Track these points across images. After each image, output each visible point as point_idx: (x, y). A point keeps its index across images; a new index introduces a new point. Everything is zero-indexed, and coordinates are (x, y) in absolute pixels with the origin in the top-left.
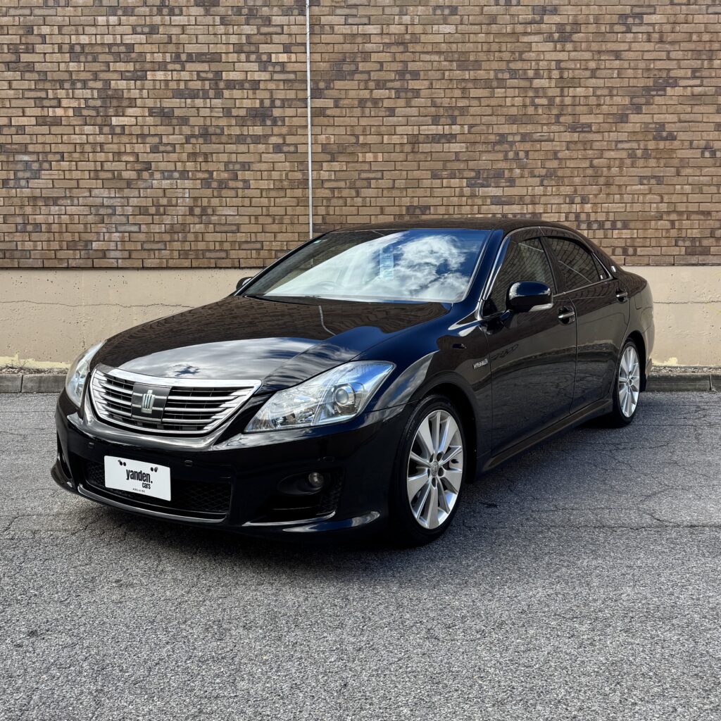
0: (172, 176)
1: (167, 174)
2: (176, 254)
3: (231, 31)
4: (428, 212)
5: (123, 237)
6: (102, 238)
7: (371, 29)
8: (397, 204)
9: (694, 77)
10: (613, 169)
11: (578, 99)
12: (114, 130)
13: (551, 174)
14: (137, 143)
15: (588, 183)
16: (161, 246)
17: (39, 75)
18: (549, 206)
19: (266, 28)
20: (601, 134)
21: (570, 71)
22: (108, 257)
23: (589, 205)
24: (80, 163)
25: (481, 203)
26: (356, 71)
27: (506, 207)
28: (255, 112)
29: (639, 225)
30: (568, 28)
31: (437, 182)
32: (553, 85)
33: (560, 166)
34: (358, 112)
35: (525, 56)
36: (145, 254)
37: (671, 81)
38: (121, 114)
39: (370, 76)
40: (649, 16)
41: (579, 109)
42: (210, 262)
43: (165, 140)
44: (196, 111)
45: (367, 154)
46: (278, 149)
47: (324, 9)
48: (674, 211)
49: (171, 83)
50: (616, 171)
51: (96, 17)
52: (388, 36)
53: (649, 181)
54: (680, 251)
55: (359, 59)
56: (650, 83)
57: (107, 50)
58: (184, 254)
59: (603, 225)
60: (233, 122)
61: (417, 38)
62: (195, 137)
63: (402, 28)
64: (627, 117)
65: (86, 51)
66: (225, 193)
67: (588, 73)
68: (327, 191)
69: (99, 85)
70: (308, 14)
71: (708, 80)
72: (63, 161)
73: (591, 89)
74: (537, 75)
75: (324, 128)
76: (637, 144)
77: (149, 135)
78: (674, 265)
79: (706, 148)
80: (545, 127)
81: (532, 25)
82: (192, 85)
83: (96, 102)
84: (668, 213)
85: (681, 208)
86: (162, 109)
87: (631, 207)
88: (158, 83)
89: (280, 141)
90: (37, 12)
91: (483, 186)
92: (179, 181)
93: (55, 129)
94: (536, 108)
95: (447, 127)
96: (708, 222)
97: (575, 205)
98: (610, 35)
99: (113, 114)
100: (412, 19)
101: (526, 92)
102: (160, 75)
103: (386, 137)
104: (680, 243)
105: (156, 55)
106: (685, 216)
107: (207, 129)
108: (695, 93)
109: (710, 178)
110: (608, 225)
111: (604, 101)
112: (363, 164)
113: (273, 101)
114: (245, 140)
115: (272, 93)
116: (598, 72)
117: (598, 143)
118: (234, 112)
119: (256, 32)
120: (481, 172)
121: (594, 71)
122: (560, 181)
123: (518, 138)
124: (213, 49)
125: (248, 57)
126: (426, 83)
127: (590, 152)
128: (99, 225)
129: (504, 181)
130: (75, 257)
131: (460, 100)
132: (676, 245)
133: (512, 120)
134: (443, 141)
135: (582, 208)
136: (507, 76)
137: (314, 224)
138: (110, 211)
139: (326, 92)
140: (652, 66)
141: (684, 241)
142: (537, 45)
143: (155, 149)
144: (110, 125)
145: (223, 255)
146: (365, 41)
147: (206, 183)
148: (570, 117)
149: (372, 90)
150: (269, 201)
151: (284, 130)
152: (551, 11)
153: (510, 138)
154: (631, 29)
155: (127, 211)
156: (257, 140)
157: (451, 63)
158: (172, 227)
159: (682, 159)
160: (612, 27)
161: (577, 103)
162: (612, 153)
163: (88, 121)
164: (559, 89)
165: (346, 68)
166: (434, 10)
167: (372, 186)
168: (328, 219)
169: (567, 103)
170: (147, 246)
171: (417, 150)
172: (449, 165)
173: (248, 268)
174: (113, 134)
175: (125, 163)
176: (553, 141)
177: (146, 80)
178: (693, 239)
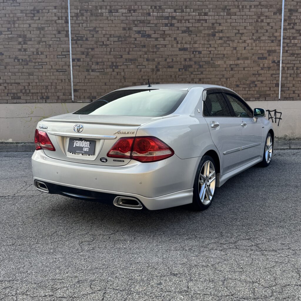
9: (8, 31)
48: (6, 82)
71: (14, 32)
78: (7, 103)
79: (15, 58)
84: (3, 83)
96: (19, 87)
106: (10, 84)
108: (9, 37)
132: (8, 96)
141: (10, 94)
159: (6, 63)
178: (14, 94)
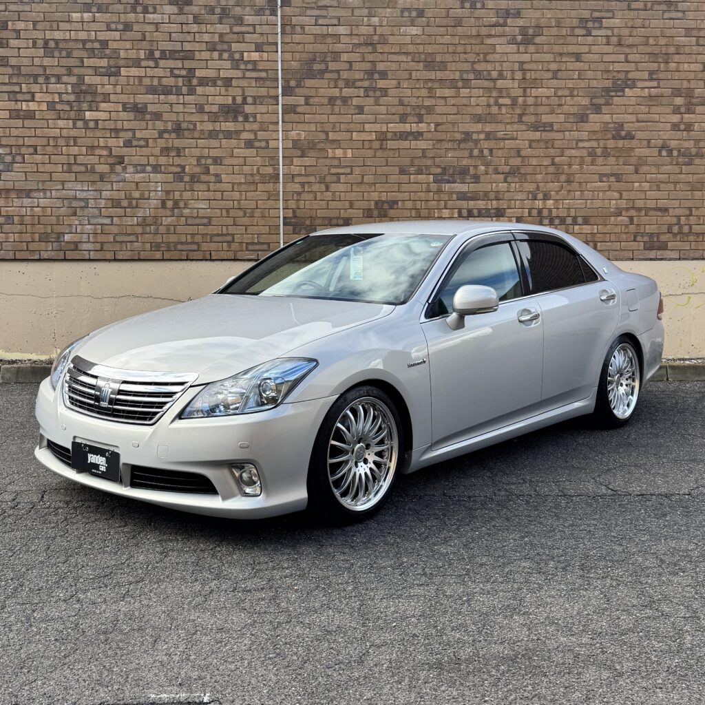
0: (145, 169)
1: (140, 168)
2: (148, 246)
3: (204, 30)
4: (395, 207)
5: (95, 229)
6: (74, 231)
7: (342, 30)
8: (365, 199)
9: (652, 79)
10: (574, 167)
11: (539, 99)
12: (87, 124)
13: (514, 171)
14: (111, 137)
15: (549, 180)
16: (133, 238)
17: (13, 70)
18: (513, 202)
19: (238, 28)
20: (562, 133)
21: (533, 72)
22: (80, 249)
23: (551, 202)
24: (53, 156)
25: (447, 199)
26: (326, 70)
27: (471, 203)
28: (227, 109)
29: (599, 221)
30: (531, 31)
31: (405, 178)
32: (516, 86)
33: (523, 164)
34: (328, 109)
35: (489, 57)
36: (117, 247)
37: (629, 83)
38: (95, 109)
39: (339, 75)
40: (609, 20)
41: (541, 109)
42: (182, 255)
43: (138, 135)
44: (169, 107)
45: (337, 150)
46: (249, 144)
47: (295, 9)
48: (633, 208)
49: (144, 80)
50: (577, 169)
51: (70, 14)
52: (358, 37)
53: (608, 178)
54: (639, 246)
55: (328, 59)
56: (609, 84)
57: (81, 46)
58: (156, 247)
59: (565, 220)
60: (206, 118)
61: (384, 38)
62: (168, 132)
63: (371, 29)
64: (587, 116)
65: (61, 46)
66: (197, 186)
67: (550, 75)
68: (298, 185)
69: (73, 80)
70: (279, 14)
71: (665, 81)
72: (36, 154)
73: (553, 90)
74: (501, 76)
75: (294, 124)
76: (596, 143)
77: (123, 130)
78: (633, 259)
79: (663, 147)
80: (508, 126)
81: (496, 28)
82: (165, 82)
83: (70, 96)
84: (627, 209)
85: (639, 204)
86: (135, 105)
87: (591, 203)
88: (131, 80)
89: (252, 137)
90: (12, 7)
91: (449, 182)
92: (151, 175)
93: (27, 123)
94: (499, 108)
95: (415, 125)
96: (665, 218)
97: (537, 201)
98: (570, 37)
99: (87, 109)
100: (381, 21)
101: (490, 92)
102: (135, 72)
103: (354, 133)
104: (639, 238)
105: (129, 51)
106: (644, 212)
107: (179, 124)
108: (652, 95)
109: (667, 175)
110: (569, 220)
111: (565, 102)
112: (333, 160)
113: (245, 98)
114: (218, 135)
115: (243, 90)
116: (560, 73)
117: (559, 142)
118: (207, 108)
119: (229, 32)
120: (447, 168)
121: (556, 72)
122: (523, 177)
123: (482, 136)
124: (187, 47)
125: (220, 55)
126: (395, 82)
127: (552, 150)
128: (72, 217)
129: (469, 177)
130: (48, 250)
131: (427, 99)
132: (635, 241)
133: (478, 119)
134: (410, 138)
135: (544, 204)
136: (471, 76)
137: (284, 218)
138: (83, 204)
139: (297, 90)
140: (611, 68)
141: (642, 236)
142: (500, 47)
143: (128, 144)
144: (83, 120)
145: (194, 247)
146: (335, 41)
147: (179, 177)
148: (533, 116)
149: (341, 89)
150: (241, 195)
151: (256, 126)
152: (514, 15)
153: (475, 136)
154: (590, 33)
155: (100, 203)
156: (229, 135)
157: (418, 64)
158: (145, 220)
159: (640, 158)
160: (573, 30)
161: (539, 102)
162: (573, 151)
163: (61, 116)
164: (522, 90)
165: (316, 67)
166: (402, 11)
167: (341, 181)
168: (298, 213)
169: (529, 103)
170: (119, 238)
171: (385, 147)
172: (416, 162)
173: (219, 260)
174: (86, 128)
175: (98, 157)
176: (516, 139)
177: (120, 75)
178: (651, 235)
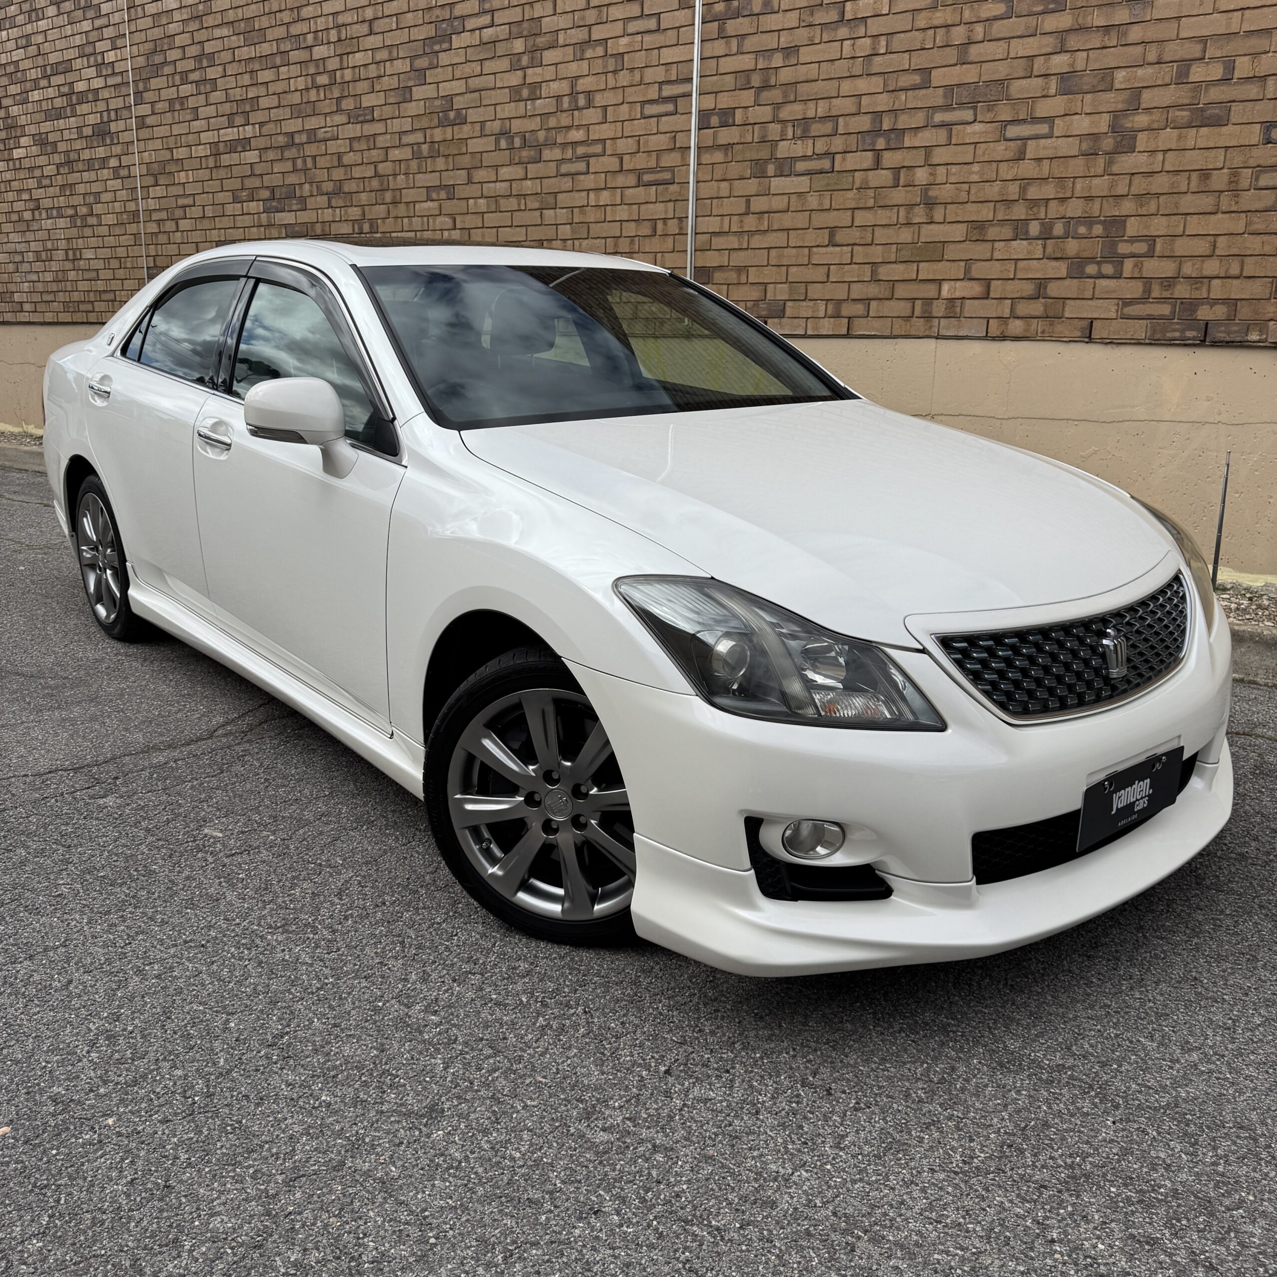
0: (52, 214)
1: (49, 213)
10: (398, 177)
11: (358, 70)
15: (374, 201)
20: (384, 123)
21: (348, 28)
31: (238, 208)
33: (346, 177)
34: (169, 117)
37: (456, 24)
39: (175, 67)
41: (360, 87)
45: (181, 174)
46: (116, 174)
50: (403, 180)
53: (438, 194)
56: (431, 31)
60: (85, 144)
62: (62, 166)
64: (410, 92)
66: (86, 231)
67: (366, 29)
68: (155, 224)
73: (371, 52)
75: (146, 142)
76: (422, 136)
80: (328, 119)
91: (278, 210)
92: (57, 220)
95: (242, 128)
101: (307, 68)
103: (193, 149)
107: (69, 155)
109: (508, 184)
111: (385, 71)
112: (179, 188)
113: (109, 113)
114: (94, 165)
116: (376, 24)
117: (381, 138)
118: (85, 132)
119: (92, 28)
120: (275, 190)
121: (371, 23)
122: (348, 200)
123: (304, 138)
125: (88, 61)
126: (221, 69)
127: (375, 152)
129: (295, 202)
133: (297, 111)
134: (239, 148)
136: (288, 46)
139: (144, 95)
143: (40, 184)
146: (168, 20)
148: (352, 101)
149: (178, 87)
150: (116, 241)
151: (119, 149)
153: (297, 139)
156: (102, 164)
157: (239, 37)
161: (358, 76)
162: (397, 152)
164: (338, 59)
165: (157, 60)
167: (187, 216)
169: (347, 79)
171: (219, 164)
172: (246, 183)
